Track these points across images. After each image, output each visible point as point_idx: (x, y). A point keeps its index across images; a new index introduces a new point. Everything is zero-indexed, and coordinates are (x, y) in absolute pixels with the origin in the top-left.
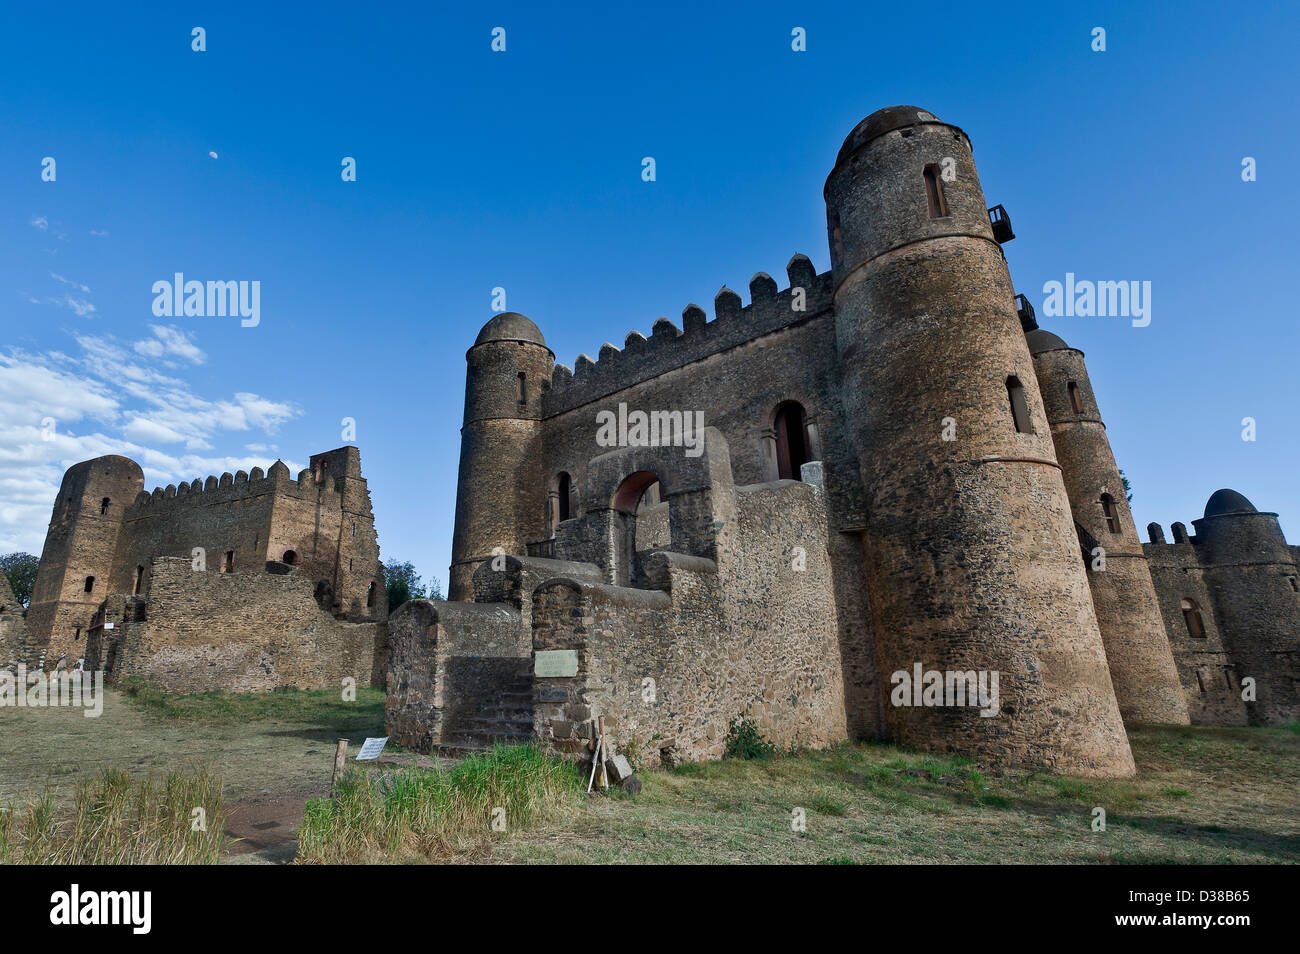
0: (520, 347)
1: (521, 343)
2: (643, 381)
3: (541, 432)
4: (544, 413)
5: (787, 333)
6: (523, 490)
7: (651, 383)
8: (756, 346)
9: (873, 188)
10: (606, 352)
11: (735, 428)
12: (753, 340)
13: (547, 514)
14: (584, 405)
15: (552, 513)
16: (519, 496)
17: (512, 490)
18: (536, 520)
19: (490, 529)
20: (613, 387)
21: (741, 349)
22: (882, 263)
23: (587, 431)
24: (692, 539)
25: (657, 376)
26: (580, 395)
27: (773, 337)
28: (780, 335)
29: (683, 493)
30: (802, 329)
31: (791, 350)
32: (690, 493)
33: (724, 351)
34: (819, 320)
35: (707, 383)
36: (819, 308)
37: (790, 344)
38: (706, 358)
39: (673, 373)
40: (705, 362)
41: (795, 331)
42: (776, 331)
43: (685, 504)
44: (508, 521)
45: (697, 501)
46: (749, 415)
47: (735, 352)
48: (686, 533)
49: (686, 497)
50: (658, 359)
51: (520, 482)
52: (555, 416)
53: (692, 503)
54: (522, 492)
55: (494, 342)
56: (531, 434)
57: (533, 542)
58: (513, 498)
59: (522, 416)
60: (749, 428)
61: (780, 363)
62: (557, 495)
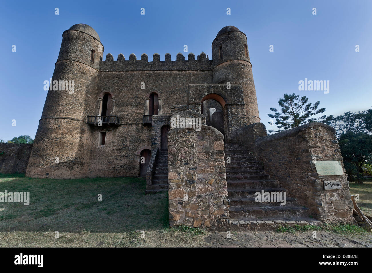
0: (93, 40)
1: (95, 39)
2: (147, 70)
3: (98, 75)
4: (100, 69)
5: (199, 72)
6: (89, 95)
7: (151, 72)
8: (189, 72)
9: (234, 43)
10: (132, 57)
11: (180, 94)
12: (188, 71)
13: (97, 106)
14: (121, 71)
15: (100, 106)
16: (87, 96)
17: (84, 93)
18: (92, 108)
19: (71, 106)
20: (134, 69)
21: (184, 72)
22: (236, 62)
23: (122, 80)
24: (237, 121)
25: (154, 71)
26: (119, 67)
27: (194, 72)
28: (197, 72)
29: (234, 105)
30: (203, 73)
31: (199, 77)
32: (237, 105)
33: (179, 71)
34: (208, 72)
35: (172, 78)
36: (208, 68)
37: (199, 75)
38: (173, 71)
39: (160, 71)
40: (172, 72)
41: (201, 72)
42: (196, 70)
43: (234, 109)
44: (80, 105)
45: (239, 108)
46: (185, 91)
47: (182, 72)
48: (235, 119)
49: (235, 106)
50: (154, 65)
51: (88, 91)
52: (106, 71)
53: (237, 109)
54: (88, 95)
55: (82, 32)
56: (94, 74)
57: (90, 115)
58: (84, 97)
59: (91, 66)
60: (185, 95)
61: (196, 80)
62: (102, 100)
